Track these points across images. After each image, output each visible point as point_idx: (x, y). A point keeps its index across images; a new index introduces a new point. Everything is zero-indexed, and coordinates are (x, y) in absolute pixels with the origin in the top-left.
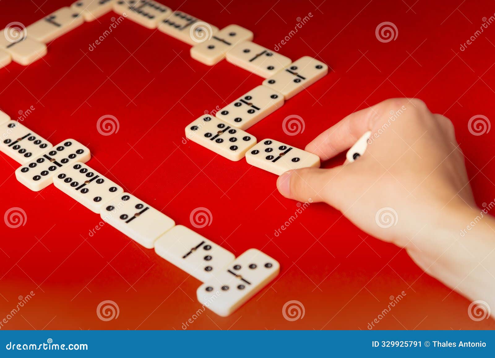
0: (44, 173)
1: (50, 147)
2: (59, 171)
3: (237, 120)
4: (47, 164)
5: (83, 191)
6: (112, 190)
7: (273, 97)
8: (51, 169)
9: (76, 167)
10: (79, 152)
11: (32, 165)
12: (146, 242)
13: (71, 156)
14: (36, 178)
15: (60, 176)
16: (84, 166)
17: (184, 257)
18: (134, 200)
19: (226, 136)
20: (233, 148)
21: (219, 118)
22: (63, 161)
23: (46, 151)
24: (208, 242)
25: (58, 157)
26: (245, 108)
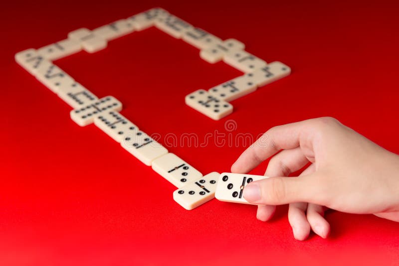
0: (89, 115)
1: (96, 100)
2: (99, 114)
3: (223, 95)
4: (92, 110)
5: (112, 128)
6: (131, 128)
7: (250, 84)
8: (95, 113)
9: (111, 113)
10: (115, 105)
11: (83, 110)
12: (147, 161)
13: (109, 107)
14: (84, 117)
15: (100, 118)
16: (116, 113)
17: (169, 172)
18: (144, 136)
19: (212, 104)
20: (216, 111)
21: (211, 92)
22: (104, 109)
23: (93, 102)
24: (187, 165)
25: (101, 106)
26: (229, 89)
